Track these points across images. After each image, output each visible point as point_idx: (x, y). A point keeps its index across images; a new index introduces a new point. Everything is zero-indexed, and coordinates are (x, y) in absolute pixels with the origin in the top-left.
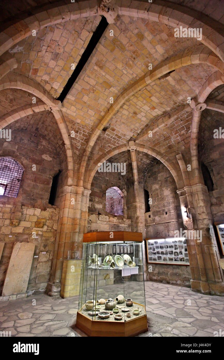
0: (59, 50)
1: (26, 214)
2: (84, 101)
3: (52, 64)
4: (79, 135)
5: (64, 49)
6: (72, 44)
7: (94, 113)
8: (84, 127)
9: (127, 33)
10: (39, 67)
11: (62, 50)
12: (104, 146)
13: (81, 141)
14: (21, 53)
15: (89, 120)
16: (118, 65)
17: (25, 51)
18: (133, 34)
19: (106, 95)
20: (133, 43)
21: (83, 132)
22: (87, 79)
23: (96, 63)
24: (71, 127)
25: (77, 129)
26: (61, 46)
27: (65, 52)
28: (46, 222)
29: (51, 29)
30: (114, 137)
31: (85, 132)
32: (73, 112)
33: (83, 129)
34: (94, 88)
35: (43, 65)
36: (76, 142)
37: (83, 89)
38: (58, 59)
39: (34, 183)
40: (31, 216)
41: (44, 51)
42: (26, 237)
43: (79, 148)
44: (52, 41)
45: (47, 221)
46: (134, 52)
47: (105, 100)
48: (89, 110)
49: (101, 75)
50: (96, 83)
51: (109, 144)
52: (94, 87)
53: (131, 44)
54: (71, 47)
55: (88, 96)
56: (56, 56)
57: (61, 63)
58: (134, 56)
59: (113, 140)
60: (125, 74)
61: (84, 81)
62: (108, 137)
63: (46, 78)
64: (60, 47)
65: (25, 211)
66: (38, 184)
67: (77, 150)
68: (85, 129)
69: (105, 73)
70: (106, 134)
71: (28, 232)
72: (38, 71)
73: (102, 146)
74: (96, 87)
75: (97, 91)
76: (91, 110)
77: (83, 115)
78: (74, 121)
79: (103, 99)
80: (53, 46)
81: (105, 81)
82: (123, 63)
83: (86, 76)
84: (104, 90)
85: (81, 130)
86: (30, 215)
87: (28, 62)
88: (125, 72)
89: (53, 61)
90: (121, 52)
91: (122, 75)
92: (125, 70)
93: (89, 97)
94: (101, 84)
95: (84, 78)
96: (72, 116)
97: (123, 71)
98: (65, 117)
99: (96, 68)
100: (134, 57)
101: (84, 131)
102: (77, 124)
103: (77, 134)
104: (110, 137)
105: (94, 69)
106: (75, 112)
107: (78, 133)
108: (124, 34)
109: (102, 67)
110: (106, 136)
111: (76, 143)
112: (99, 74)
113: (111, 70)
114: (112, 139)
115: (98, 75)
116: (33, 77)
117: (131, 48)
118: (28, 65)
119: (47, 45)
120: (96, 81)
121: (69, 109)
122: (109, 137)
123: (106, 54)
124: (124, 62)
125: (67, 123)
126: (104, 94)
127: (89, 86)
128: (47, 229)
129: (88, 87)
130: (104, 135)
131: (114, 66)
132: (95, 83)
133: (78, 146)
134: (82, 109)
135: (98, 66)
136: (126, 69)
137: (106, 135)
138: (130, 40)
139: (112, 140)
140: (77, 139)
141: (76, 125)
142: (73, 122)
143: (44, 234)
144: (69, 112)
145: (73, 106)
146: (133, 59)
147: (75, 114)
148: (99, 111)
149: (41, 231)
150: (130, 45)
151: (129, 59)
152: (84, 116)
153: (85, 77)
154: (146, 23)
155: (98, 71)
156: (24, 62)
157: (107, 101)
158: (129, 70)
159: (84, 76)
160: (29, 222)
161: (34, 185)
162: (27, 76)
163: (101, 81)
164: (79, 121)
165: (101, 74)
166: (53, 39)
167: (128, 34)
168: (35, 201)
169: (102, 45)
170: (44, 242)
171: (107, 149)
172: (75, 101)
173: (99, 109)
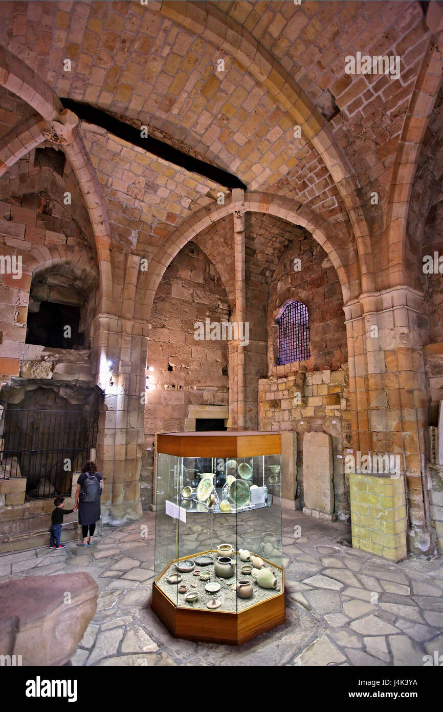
0: (141, 183)
1: (313, 385)
2: (246, 143)
3: (162, 193)
4: (313, 185)
5: (139, 176)
6: (131, 164)
7: (277, 128)
8: (301, 165)
9: (84, 75)
10: (165, 211)
11: (142, 179)
12: (382, 135)
13: (327, 189)
14: (139, 233)
15: (291, 146)
16: (154, 70)
17: (139, 229)
18: (77, 65)
19: (235, 90)
20: (95, 58)
21: (312, 174)
22: (200, 129)
23: (167, 112)
24: (291, 191)
25: (299, 183)
26: (135, 180)
27: (145, 174)
28: (342, 391)
29: (113, 195)
30: (370, 87)
31: (315, 168)
32: (262, 172)
33: (304, 169)
34: (219, 117)
35: (163, 206)
36: (321, 201)
37: (219, 138)
38: (155, 184)
39: (323, 323)
40: (319, 386)
41: (142, 204)
42: (319, 422)
43: (337, 205)
44: (129, 193)
45: (345, 390)
46: (111, 48)
47: (249, 93)
48: (268, 137)
49: (189, 101)
50: (207, 110)
51: (388, 113)
52: (216, 117)
53: (98, 61)
54: (135, 165)
55: (235, 133)
56: (151, 187)
57: (161, 181)
58: (118, 45)
59: (384, 92)
60: (171, 49)
61: (203, 134)
62: (360, 109)
63: (186, 202)
64: (137, 182)
65: (311, 380)
66: (328, 322)
67: (337, 213)
68: (307, 165)
69: (182, 93)
70: (347, 113)
71: (320, 414)
72: (172, 214)
73: (379, 140)
74: (215, 111)
75: (224, 111)
76: (267, 134)
77: (274, 154)
78: (281, 179)
79: (246, 99)
80: (136, 191)
81: (201, 91)
82: (146, 62)
83: (193, 129)
84: (223, 95)
85: (306, 176)
86: (317, 385)
87: (155, 225)
88: (167, 50)
89: (158, 192)
90: (125, 73)
91: (178, 55)
92: (161, 52)
93: (238, 130)
94: (208, 101)
95: (198, 134)
96: (270, 177)
97: (165, 55)
98: (268, 191)
99: (175, 111)
100: (122, 45)
101: (311, 170)
102: (289, 177)
103: (308, 189)
104: (367, 99)
105: (179, 114)
106: (264, 169)
107: (308, 186)
108: (89, 80)
109: (170, 100)
110: (353, 114)
111: (323, 205)
112: (187, 104)
113: (172, 83)
114: (376, 95)
115: (189, 106)
116: (179, 221)
117: (105, 56)
118: (158, 226)
119: (134, 200)
120: (202, 110)
121: (257, 176)
122: (366, 103)
123: (142, 96)
124: (143, 61)
125: (281, 193)
126: (231, 94)
127: (213, 126)
128: (347, 406)
129: (216, 130)
130: (347, 120)
131: (160, 78)
132: (208, 114)
133: (331, 204)
134: (261, 153)
135: (171, 107)
136: (157, 51)
137: (351, 111)
138: (93, 66)
139: (379, 97)
140: (317, 194)
141: (290, 179)
142: (283, 183)
143: (345, 416)
144: (261, 180)
145: (252, 166)
146: (127, 45)
147: (268, 171)
148: (274, 113)
149: (337, 410)
150: (102, 62)
151: (131, 53)
152: (278, 153)
153: (196, 132)
154: (42, 57)
155: (180, 106)
156: (153, 231)
157: (252, 89)
158: (159, 42)
159: (195, 135)
160: (318, 398)
161: (323, 328)
162: (175, 229)
163: (201, 100)
164: (284, 170)
165: (185, 101)
166: (125, 191)
167: (83, 72)
168: (331, 355)
169: (129, 105)
170: (346, 431)
171: (399, 129)
172: (243, 160)
173: (269, 114)
